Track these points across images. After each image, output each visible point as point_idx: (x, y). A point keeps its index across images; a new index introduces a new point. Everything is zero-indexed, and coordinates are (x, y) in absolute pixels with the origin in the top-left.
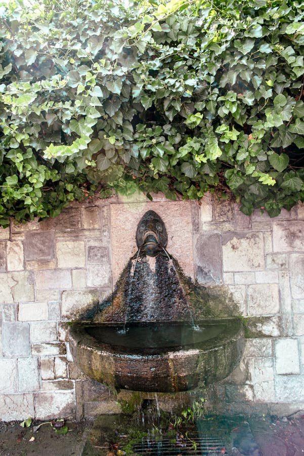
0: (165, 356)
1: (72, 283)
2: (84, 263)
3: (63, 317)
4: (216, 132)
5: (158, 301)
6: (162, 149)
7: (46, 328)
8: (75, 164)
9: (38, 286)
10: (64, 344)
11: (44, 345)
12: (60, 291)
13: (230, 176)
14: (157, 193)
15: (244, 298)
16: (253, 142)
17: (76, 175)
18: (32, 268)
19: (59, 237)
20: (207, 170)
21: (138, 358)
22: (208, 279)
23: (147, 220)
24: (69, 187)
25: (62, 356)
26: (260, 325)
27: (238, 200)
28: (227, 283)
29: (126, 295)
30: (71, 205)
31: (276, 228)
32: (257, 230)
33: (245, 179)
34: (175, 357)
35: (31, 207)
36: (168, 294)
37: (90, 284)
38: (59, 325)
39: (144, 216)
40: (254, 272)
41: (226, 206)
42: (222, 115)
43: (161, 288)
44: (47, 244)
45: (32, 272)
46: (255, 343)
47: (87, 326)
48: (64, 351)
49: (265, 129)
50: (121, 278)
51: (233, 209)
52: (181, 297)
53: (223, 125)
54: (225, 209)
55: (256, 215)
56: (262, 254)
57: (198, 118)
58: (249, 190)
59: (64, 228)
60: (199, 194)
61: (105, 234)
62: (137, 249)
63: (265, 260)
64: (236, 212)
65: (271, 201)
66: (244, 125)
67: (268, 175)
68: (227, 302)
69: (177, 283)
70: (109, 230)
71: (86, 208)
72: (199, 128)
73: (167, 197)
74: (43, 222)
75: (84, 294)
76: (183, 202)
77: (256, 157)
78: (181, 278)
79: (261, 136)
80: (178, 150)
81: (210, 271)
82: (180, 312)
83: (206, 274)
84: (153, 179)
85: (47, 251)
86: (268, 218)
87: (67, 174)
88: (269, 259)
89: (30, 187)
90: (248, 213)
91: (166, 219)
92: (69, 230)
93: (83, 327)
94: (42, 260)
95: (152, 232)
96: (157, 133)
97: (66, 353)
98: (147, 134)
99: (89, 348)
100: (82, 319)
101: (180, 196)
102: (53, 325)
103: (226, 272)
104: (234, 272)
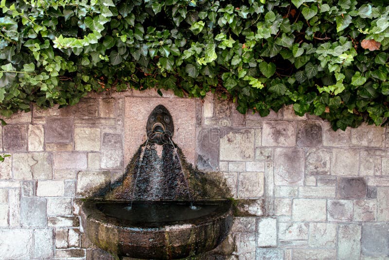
0: (162, 230)
1: (88, 165)
2: (99, 148)
3: (78, 194)
4: (216, 39)
5: (163, 183)
6: (168, 50)
7: (61, 203)
8: (90, 58)
9: (56, 166)
10: (78, 218)
11: (60, 218)
12: (76, 171)
13: (226, 79)
14: (167, 90)
15: (235, 183)
16: (246, 50)
17: (91, 68)
18: (51, 150)
19: (78, 123)
20: (207, 72)
21: (139, 230)
22: (207, 166)
23: (156, 113)
24: (86, 79)
25: (75, 228)
26: (247, 206)
27: (234, 100)
28: (222, 170)
29: (135, 177)
30: (90, 96)
31: (265, 126)
32: (249, 127)
33: (238, 81)
34: (171, 230)
35: (47, 93)
36: (172, 178)
37: (103, 166)
38: (74, 201)
39: (155, 109)
40: (245, 162)
41: (225, 105)
42: (221, 25)
43: (165, 172)
44: (66, 129)
45: (51, 153)
46: (242, 221)
47: (98, 203)
48: (77, 223)
49: (256, 40)
50: (131, 162)
51: (230, 108)
52: (182, 181)
53: (222, 34)
54: (225, 107)
55: (250, 114)
56: (253, 147)
57: (201, 25)
58: (242, 91)
59: (82, 116)
60: (202, 93)
61: (119, 123)
62: (146, 137)
63: (254, 152)
64: (233, 111)
65: (260, 103)
66: (239, 35)
67: (257, 80)
68: (221, 185)
69: (180, 169)
70: (123, 119)
71: (103, 99)
72: (201, 34)
73: (175, 94)
74: (64, 109)
75: (97, 175)
76: (189, 100)
77: (248, 64)
78: (183, 165)
79: (253, 46)
80: (183, 53)
81: (208, 159)
82: (181, 194)
83: (205, 162)
84: (162, 77)
85: (65, 135)
86: (259, 118)
87: (83, 66)
88: (258, 152)
89: (47, 75)
90: (243, 111)
91: (173, 114)
92: (87, 117)
93: (95, 203)
94: (61, 143)
95: (160, 123)
96: (165, 36)
97: (79, 226)
98: (156, 36)
99: (97, 221)
100: (95, 196)
101: (187, 94)
102: (68, 200)
103: (222, 161)
104: (229, 162)
